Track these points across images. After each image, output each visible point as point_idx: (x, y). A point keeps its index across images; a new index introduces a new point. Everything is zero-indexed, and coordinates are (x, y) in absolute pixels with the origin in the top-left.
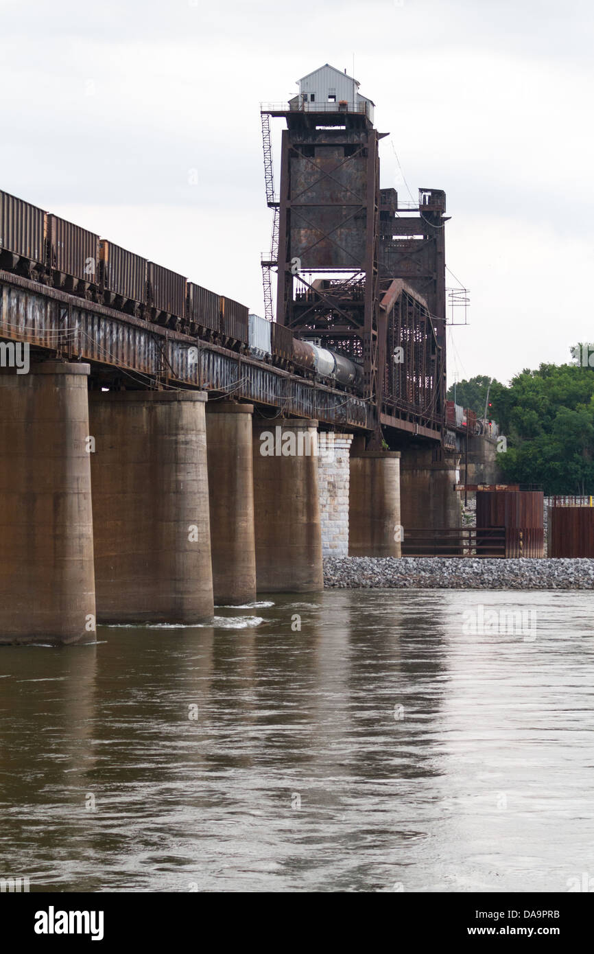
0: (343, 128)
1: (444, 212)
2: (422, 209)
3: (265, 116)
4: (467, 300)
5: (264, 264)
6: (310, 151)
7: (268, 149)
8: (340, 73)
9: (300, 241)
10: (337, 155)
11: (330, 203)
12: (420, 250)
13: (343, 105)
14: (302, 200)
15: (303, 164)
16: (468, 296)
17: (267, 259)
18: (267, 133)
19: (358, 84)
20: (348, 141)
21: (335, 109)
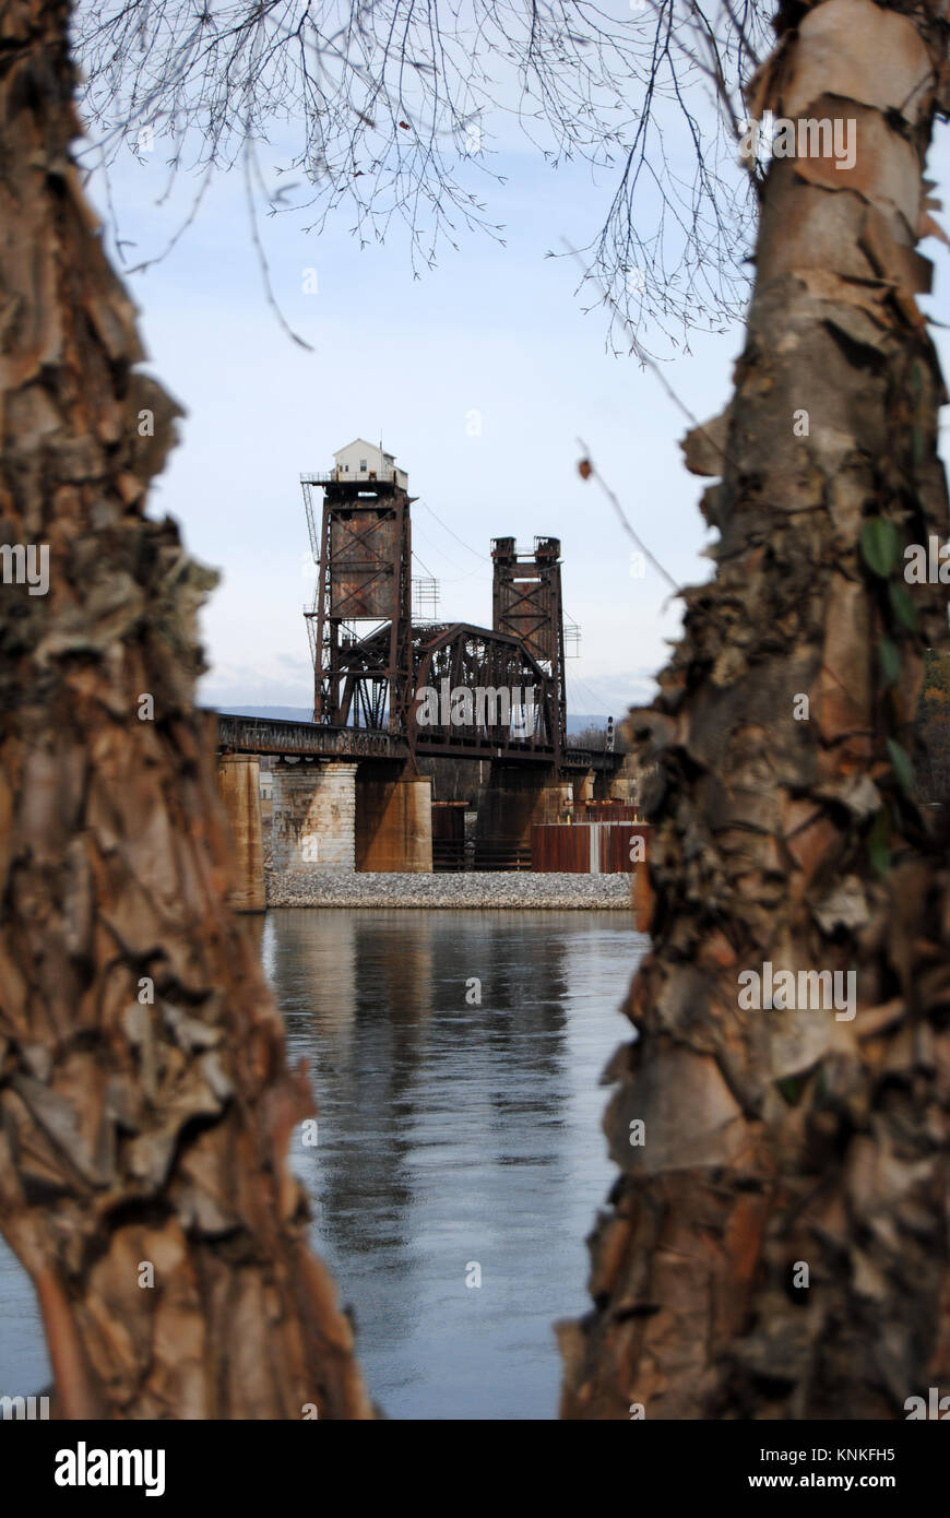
0: (374, 494)
1: (558, 556)
2: (536, 554)
3: (305, 485)
4: (578, 635)
5: (306, 615)
6: (347, 515)
7: (309, 513)
8: (375, 448)
9: (340, 594)
10: (371, 518)
11: (365, 560)
12: (536, 591)
13: (373, 475)
14: (341, 557)
15: (342, 527)
16: (579, 631)
17: (310, 611)
18: (308, 500)
19: (392, 458)
20: (379, 506)
21: (367, 479)
